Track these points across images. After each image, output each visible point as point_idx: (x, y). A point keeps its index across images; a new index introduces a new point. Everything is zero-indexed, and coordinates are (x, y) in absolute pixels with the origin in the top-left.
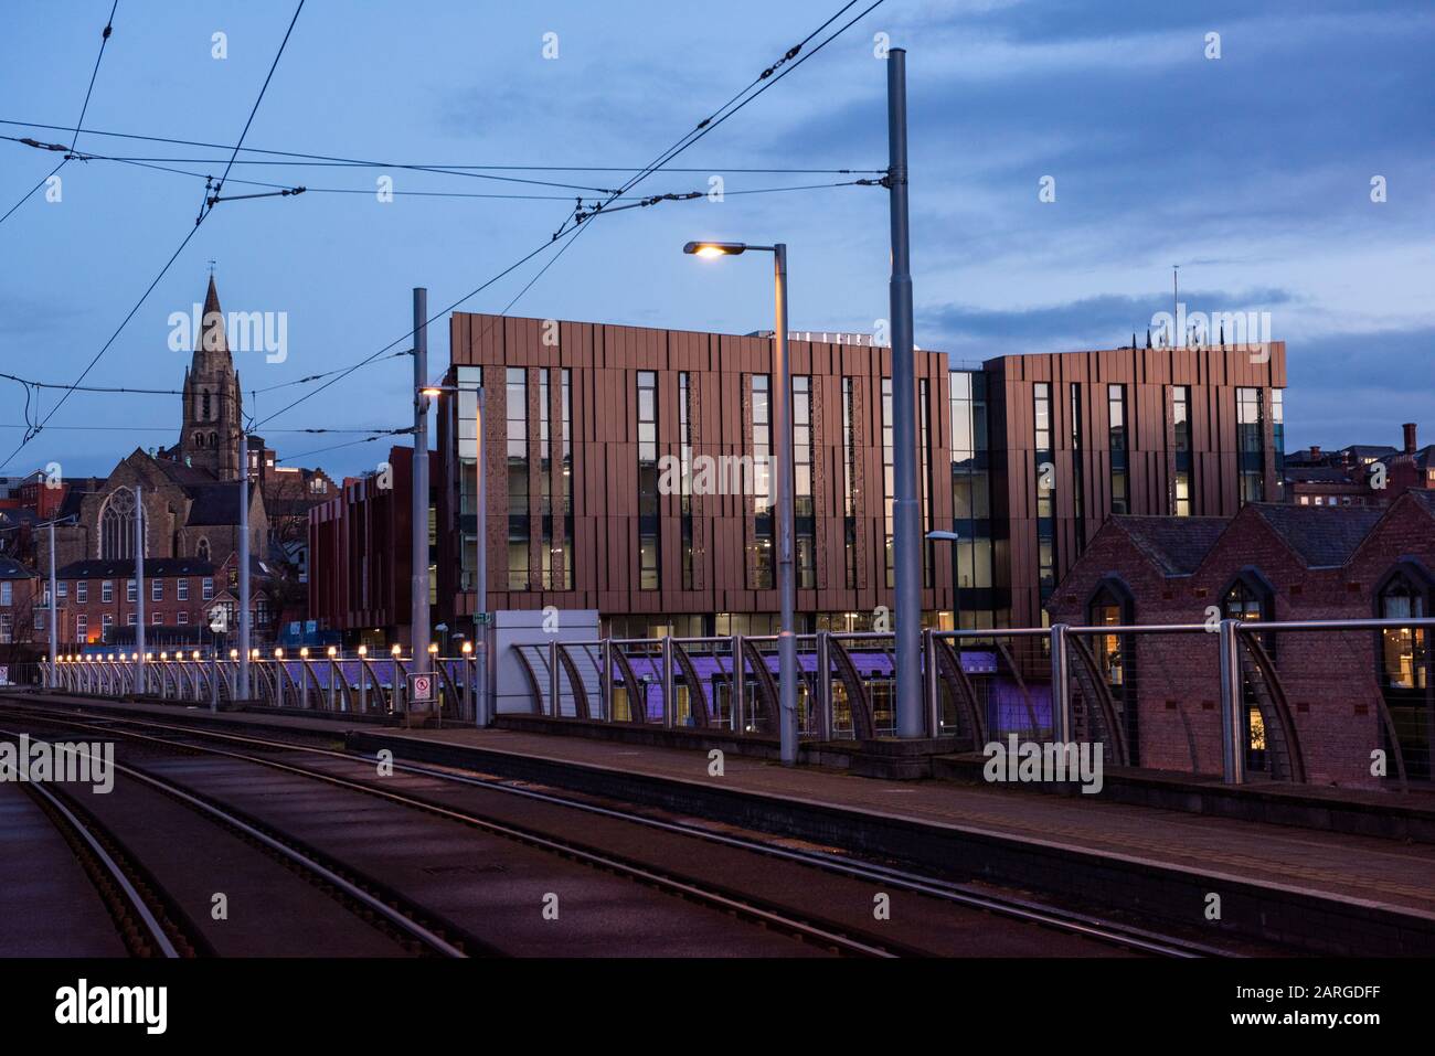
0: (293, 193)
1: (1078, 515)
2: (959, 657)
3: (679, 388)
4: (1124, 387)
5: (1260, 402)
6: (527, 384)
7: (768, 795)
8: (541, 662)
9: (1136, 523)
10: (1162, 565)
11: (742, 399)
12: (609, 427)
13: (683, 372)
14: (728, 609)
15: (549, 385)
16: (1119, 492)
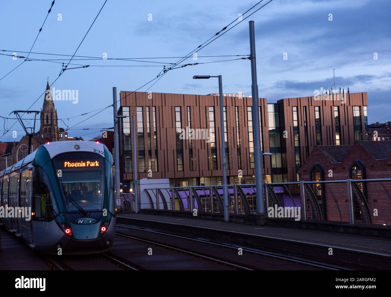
0: (86, 67)
1: (307, 145)
2: (273, 188)
3: (187, 111)
4: (319, 107)
5: (360, 110)
6: (143, 112)
7: (222, 230)
8: (153, 194)
9: (324, 147)
10: (332, 160)
11: (206, 114)
12: (167, 124)
13: (188, 106)
14: (204, 176)
15: (149, 112)
16: (319, 138)
